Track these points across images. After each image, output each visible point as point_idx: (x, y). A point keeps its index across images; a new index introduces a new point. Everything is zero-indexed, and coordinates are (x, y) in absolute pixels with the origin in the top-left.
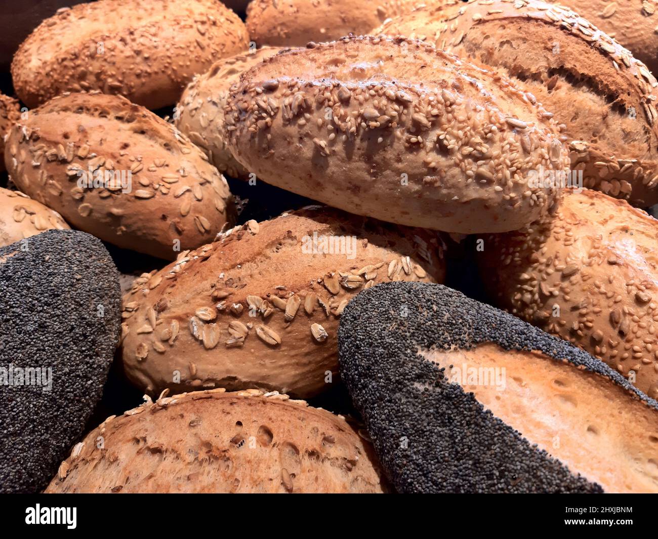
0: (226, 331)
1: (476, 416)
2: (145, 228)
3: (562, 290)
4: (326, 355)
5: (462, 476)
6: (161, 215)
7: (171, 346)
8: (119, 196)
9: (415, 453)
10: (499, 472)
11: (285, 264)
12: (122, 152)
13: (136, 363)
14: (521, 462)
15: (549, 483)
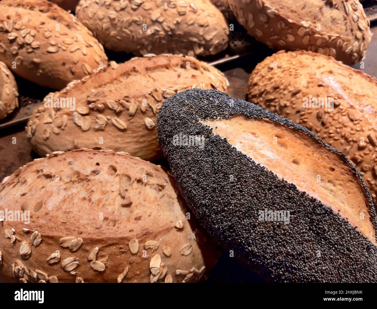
0: (94, 121)
1: (227, 150)
2: (53, 70)
3: (292, 102)
4: (154, 137)
5: (217, 182)
6: (62, 63)
7: (63, 130)
8: (38, 52)
9: (193, 173)
10: (237, 179)
11: (130, 85)
12: (41, 26)
13: (43, 141)
14: (250, 173)
15: (265, 184)
